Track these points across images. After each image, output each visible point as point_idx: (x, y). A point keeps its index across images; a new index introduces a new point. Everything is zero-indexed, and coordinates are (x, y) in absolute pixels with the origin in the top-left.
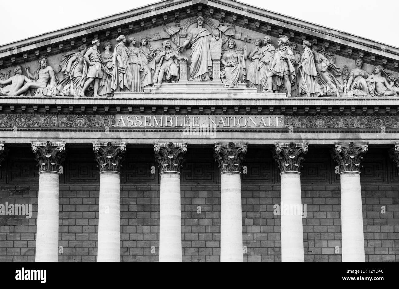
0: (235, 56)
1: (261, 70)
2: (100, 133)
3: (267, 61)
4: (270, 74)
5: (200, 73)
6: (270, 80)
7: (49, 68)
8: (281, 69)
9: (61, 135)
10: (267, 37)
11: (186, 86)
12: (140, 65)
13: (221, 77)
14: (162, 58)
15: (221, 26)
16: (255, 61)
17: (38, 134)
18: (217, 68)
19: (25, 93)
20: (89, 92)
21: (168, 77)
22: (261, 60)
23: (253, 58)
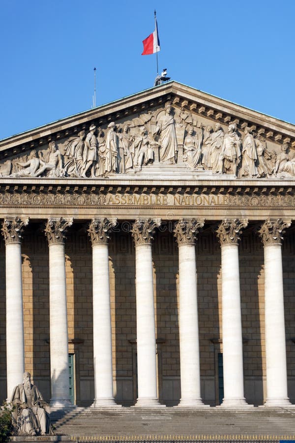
0: (194, 141)
1: (213, 154)
2: (96, 209)
3: (218, 146)
4: (221, 158)
5: (169, 157)
6: (220, 163)
7: (58, 152)
8: (230, 153)
9: (68, 211)
10: (218, 125)
11: (159, 169)
12: (124, 149)
13: (184, 160)
14: (140, 143)
15: (182, 113)
16: (208, 145)
17: (51, 211)
18: (180, 152)
19: (42, 174)
20: (88, 173)
21: (146, 160)
22: (213, 145)
23: (206, 143)
